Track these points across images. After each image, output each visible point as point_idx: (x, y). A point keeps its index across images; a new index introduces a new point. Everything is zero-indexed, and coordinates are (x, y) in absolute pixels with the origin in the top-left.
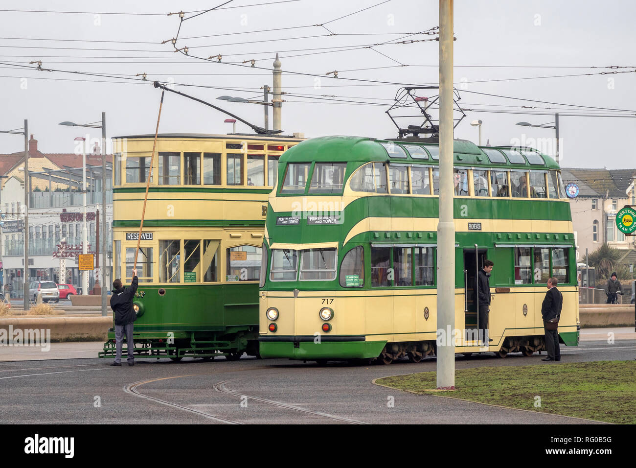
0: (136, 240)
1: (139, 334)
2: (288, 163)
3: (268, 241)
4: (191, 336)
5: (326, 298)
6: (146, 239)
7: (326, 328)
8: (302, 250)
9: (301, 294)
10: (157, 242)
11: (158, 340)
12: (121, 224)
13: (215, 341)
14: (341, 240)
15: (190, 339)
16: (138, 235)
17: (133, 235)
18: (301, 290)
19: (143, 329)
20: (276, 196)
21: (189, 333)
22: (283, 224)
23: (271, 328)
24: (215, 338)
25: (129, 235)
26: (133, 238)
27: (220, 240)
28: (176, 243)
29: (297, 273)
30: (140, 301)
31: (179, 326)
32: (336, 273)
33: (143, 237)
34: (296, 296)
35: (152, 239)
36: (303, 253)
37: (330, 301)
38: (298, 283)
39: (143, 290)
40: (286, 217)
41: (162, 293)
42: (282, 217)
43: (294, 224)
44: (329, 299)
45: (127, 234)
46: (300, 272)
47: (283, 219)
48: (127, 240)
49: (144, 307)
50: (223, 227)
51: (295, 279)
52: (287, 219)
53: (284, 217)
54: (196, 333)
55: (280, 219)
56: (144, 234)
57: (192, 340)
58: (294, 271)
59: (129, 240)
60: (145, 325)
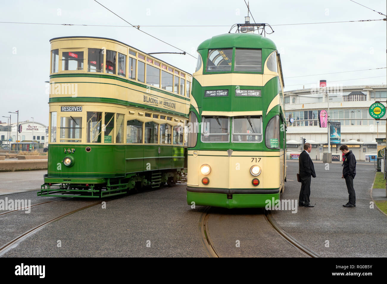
0: (69, 111)
1: (70, 180)
2: (209, 49)
3: (197, 110)
4: (107, 181)
5: (255, 157)
6: (76, 111)
7: (256, 182)
8: (233, 117)
9: (234, 153)
10: (86, 114)
11: (85, 184)
12: (58, 100)
13: (120, 184)
14: (265, 110)
15: (106, 183)
16: (71, 108)
17: (66, 108)
18: (235, 150)
19: (73, 176)
20: (203, 74)
21: (106, 179)
22: (212, 96)
23: (204, 181)
24: (120, 182)
25: (63, 108)
26: (66, 110)
27: (124, 114)
28: (99, 114)
29: (229, 136)
30: (72, 155)
31: (99, 174)
32: (262, 136)
33: (74, 109)
34: (230, 155)
35: (82, 111)
36: (234, 119)
37: (258, 160)
38: (230, 144)
39: (74, 148)
40: (214, 90)
41: (88, 150)
42: (210, 90)
43: (223, 96)
44: (257, 158)
45: (61, 107)
46: (232, 136)
47: (211, 92)
48: (61, 111)
49: (74, 159)
50: (126, 106)
51: (228, 141)
52: (215, 92)
53: (212, 90)
54: (111, 179)
55: (208, 92)
56: (75, 107)
57: (108, 184)
58: (226, 134)
59: (63, 111)
60: (75, 173)
